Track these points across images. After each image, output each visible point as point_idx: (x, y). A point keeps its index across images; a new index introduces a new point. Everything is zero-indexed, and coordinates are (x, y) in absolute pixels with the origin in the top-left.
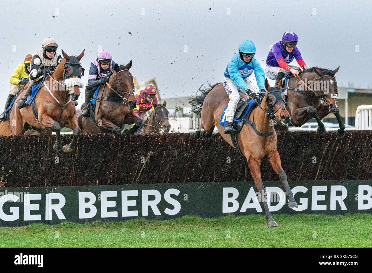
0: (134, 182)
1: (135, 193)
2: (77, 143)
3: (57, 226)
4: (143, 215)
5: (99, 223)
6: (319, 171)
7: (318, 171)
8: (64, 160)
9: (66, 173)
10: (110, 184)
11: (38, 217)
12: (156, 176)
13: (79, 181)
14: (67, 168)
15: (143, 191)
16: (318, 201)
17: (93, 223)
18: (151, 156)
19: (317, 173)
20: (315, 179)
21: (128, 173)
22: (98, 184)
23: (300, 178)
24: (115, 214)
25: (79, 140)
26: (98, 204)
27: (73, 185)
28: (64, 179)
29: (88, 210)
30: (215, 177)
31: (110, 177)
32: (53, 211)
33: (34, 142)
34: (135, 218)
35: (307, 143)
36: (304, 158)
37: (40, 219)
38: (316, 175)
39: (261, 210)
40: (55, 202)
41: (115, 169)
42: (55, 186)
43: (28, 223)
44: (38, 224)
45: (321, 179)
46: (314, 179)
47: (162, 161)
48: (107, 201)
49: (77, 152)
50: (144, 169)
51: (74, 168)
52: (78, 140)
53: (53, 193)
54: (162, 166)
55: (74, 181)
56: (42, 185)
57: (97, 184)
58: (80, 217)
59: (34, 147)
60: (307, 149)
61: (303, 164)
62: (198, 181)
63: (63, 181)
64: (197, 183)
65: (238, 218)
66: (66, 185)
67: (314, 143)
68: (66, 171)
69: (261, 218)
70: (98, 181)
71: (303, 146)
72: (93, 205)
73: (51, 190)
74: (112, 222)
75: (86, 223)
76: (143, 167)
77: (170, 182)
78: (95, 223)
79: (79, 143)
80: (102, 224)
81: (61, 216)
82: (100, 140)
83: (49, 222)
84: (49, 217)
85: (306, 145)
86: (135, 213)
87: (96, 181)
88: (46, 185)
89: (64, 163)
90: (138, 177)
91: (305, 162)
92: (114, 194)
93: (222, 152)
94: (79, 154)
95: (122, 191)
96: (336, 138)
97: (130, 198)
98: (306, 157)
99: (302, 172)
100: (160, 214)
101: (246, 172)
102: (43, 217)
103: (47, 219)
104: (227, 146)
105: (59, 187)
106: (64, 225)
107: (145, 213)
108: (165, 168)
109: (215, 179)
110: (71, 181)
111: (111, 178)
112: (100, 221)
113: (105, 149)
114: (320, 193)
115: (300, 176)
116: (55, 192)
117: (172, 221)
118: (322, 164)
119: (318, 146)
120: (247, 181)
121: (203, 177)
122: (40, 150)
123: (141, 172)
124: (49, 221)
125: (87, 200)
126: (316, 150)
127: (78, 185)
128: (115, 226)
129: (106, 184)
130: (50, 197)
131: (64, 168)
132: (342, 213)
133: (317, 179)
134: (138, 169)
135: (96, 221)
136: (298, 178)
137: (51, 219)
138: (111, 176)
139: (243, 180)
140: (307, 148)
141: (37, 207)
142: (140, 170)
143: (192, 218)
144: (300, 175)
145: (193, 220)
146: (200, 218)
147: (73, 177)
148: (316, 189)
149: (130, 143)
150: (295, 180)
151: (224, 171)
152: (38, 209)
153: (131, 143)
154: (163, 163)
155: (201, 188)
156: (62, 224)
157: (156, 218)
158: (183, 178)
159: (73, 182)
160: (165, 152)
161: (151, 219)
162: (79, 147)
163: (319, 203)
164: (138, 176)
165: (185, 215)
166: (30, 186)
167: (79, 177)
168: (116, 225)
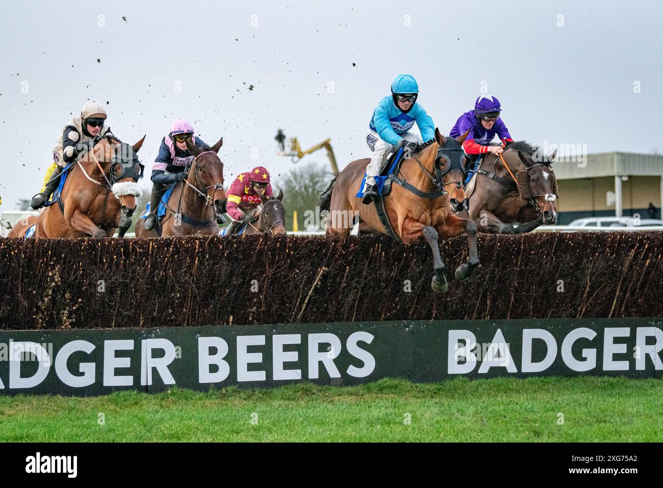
0: (295, 320)
1: (296, 339)
2: (196, 251)
3: (160, 395)
4: (311, 377)
5: (234, 391)
6: (617, 303)
7: (615, 302)
8: (173, 281)
9: (177, 304)
10: (251, 323)
11: (128, 381)
12: (332, 309)
13: (198, 317)
14: (178, 295)
15: (310, 336)
16: (614, 355)
17: (224, 391)
18: (323, 275)
19: (612, 306)
20: (610, 316)
21: (283, 303)
22: (233, 323)
23: (582, 314)
24: (260, 376)
25: (200, 246)
26: (231, 358)
27: (188, 325)
28: (172, 313)
29: (214, 368)
30: (434, 312)
31: (252, 310)
32: (154, 370)
33: (122, 250)
34: (295, 382)
35: (596, 253)
36: (590, 279)
37: (131, 384)
38: (611, 308)
39: (514, 370)
40: (158, 353)
41: (261, 297)
42: (157, 326)
43: (110, 390)
44: (127, 393)
45: (619, 315)
46: (608, 316)
47: (342, 284)
48: (248, 352)
49: (195, 267)
50: (311, 296)
51: (190, 295)
52: (197, 247)
53: (154, 338)
54: (343, 292)
55: (190, 317)
56: (135, 325)
57: (230, 323)
58: (201, 381)
59: (122, 260)
60: (595, 264)
61: (588, 289)
62: (405, 319)
63: (171, 318)
64: (404, 321)
65: (474, 383)
66: (177, 325)
67: (608, 253)
68: (177, 301)
69: (515, 383)
70: (231, 318)
71: (589, 258)
72: (223, 359)
73: (151, 333)
74: (256, 389)
75: (211, 391)
76: (310, 294)
77: (357, 320)
78: (226, 391)
79: (199, 252)
80: (240, 392)
81: (168, 378)
82: (235, 246)
83: (146, 389)
84: (146, 379)
85: (593, 255)
86: (296, 374)
87: (228, 317)
88: (141, 323)
89: (173, 286)
90: (302, 311)
91: (591, 287)
92: (260, 340)
93: (447, 268)
94: (200, 270)
95: (274, 336)
96: (645, 244)
97: (287, 348)
98: (593, 278)
99: (586, 304)
100: (339, 376)
101: (488, 302)
102: (137, 380)
103: (143, 383)
104: (456, 258)
105: (165, 328)
106: (173, 394)
107: (314, 373)
108: (347, 296)
109: (436, 314)
110: (184, 318)
111: (253, 313)
112: (235, 387)
113: (244, 262)
114: (617, 340)
115: (584, 310)
116: (157, 337)
117: (360, 389)
118: (621, 288)
119: (615, 258)
120: (490, 318)
121: (414, 313)
122: (133, 264)
123: (306, 302)
124: (147, 386)
125: (213, 351)
126: (611, 266)
127: (197, 325)
128: (261, 395)
129: (245, 323)
130: (148, 345)
131: (173, 295)
132: (657, 375)
133: (613, 316)
134: (300, 297)
135: (229, 388)
136: (580, 315)
137: (150, 383)
138: (255, 308)
139: (484, 317)
140: (595, 261)
141: (126, 362)
142: (305, 299)
143: (395, 382)
144: (582, 308)
145: (396, 387)
146: (409, 384)
147: (189, 312)
148: (610, 333)
149: (287, 251)
150: (575, 317)
151: (451, 301)
152: (128, 366)
153: (289, 252)
154: (344, 288)
155: (412, 331)
156: (169, 392)
157: (332, 383)
158: (380, 314)
159: (188, 318)
160: (348, 268)
161: (324, 385)
162: (199, 258)
163: (617, 357)
164: (300, 309)
165: (382, 377)
166: (115, 326)
167: (199, 310)
168: (263, 395)
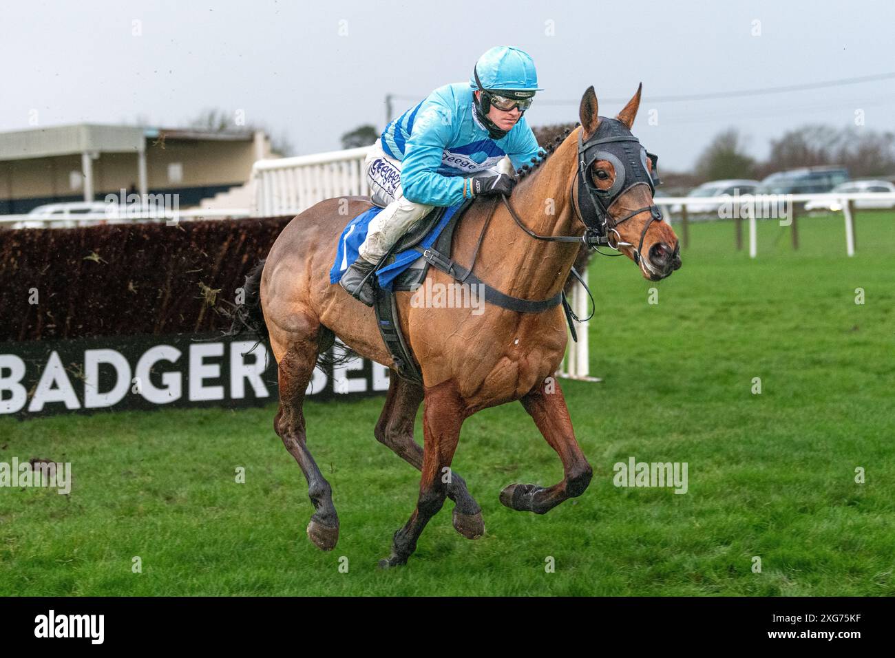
7: (202, 312)
16: (204, 379)
19: (199, 316)
20: (196, 330)
23: (161, 329)
36: (172, 282)
38: (198, 319)
39: (77, 405)
45: (209, 328)
61: (168, 295)
65: (27, 425)
67: (194, 248)
71: (170, 255)
91: (173, 293)
96: (241, 234)
98: (175, 282)
99: (166, 315)
114: (207, 361)
115: (163, 323)
120: (41, 339)
132: (260, 403)
133: (200, 329)
136: (158, 329)
139: (34, 337)
144: (161, 320)
148: (198, 351)
150: (151, 332)
163: (208, 382)
